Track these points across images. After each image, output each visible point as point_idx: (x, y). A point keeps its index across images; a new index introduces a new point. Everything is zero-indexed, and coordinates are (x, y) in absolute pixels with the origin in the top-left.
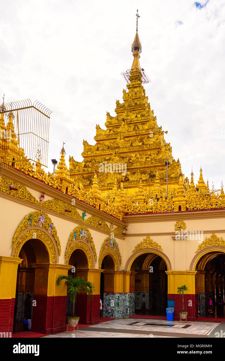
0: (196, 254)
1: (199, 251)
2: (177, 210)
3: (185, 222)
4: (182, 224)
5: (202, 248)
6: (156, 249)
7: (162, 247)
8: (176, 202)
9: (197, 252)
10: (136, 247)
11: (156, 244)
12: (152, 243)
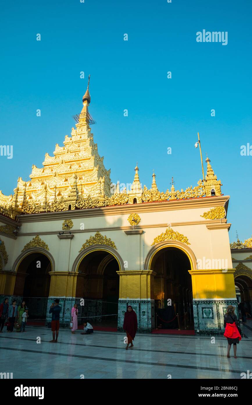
0: (79, 253)
1: (83, 250)
2: (67, 209)
3: (73, 220)
4: (69, 222)
5: (86, 247)
6: (43, 248)
7: (49, 247)
8: (67, 201)
9: (80, 251)
10: (25, 247)
11: (44, 243)
12: (40, 243)
